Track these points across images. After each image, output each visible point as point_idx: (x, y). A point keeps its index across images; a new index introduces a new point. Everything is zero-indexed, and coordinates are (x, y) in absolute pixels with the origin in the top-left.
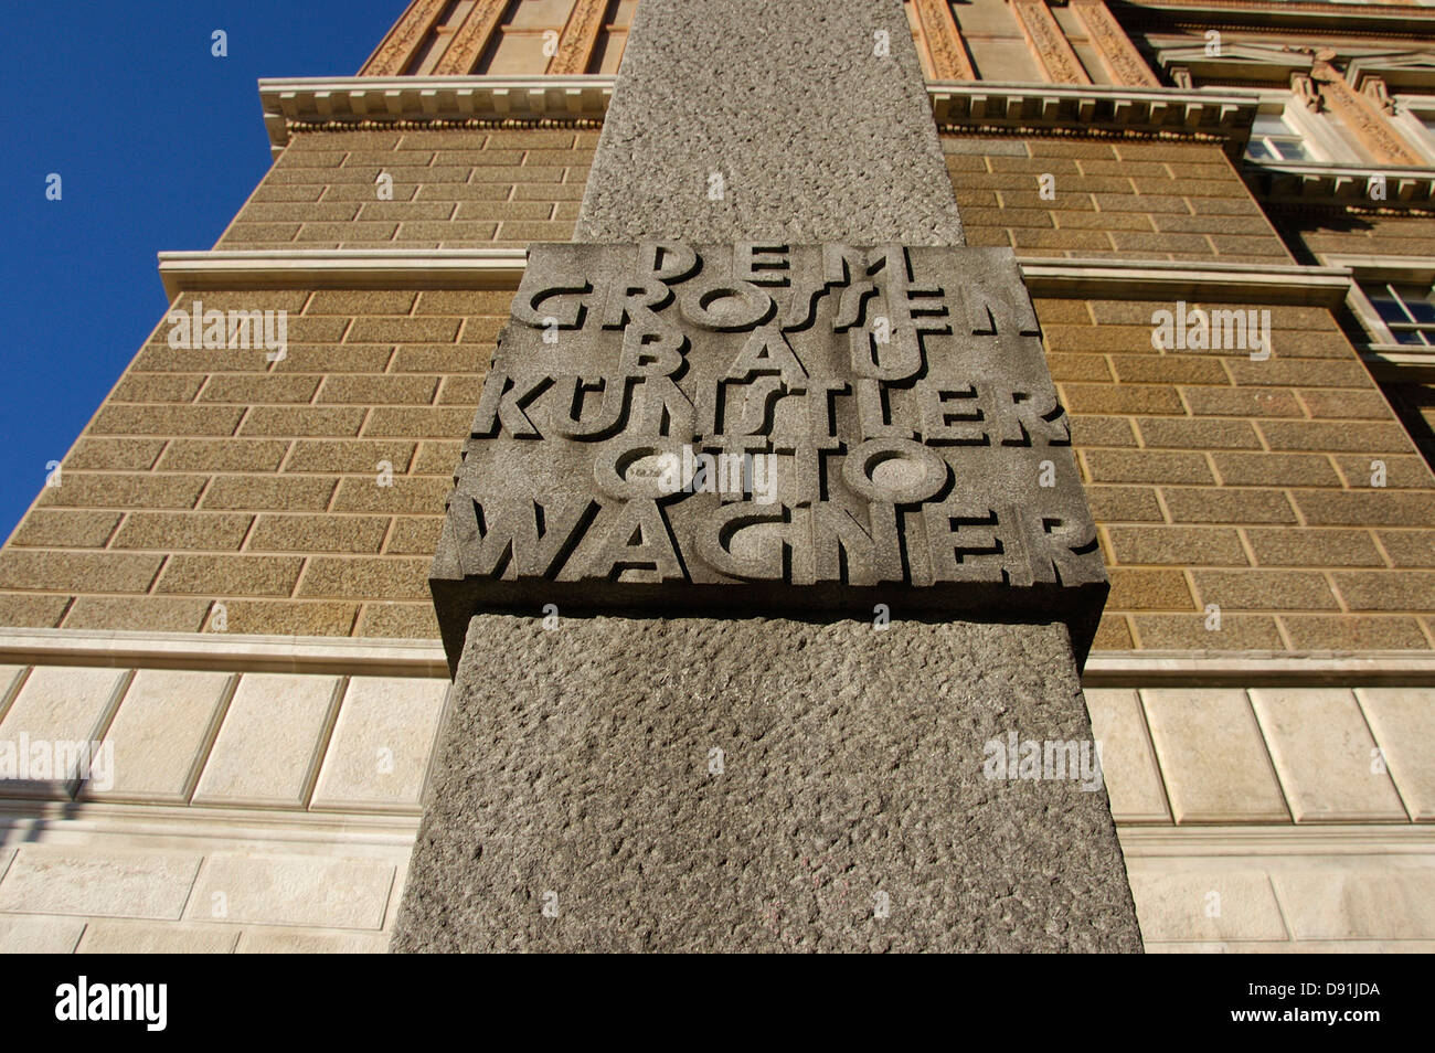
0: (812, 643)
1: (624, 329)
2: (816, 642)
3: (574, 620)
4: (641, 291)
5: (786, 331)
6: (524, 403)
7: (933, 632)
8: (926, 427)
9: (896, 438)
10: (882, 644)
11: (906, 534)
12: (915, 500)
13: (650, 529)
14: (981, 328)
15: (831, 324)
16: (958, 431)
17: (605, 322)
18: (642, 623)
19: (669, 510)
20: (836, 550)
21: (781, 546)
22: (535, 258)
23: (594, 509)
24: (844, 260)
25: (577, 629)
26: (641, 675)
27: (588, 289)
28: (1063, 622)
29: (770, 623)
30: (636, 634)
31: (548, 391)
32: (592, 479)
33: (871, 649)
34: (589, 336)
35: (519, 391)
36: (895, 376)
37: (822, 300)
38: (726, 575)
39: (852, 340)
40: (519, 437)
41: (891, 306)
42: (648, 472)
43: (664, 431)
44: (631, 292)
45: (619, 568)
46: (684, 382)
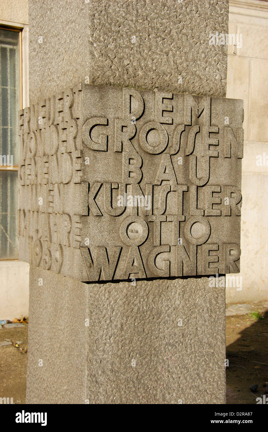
0: (170, 287)
1: (122, 153)
4: (126, 127)
6: (95, 196)
9: (199, 215)
11: (197, 255)
12: (201, 243)
13: (137, 259)
15: (185, 152)
16: (215, 212)
17: (116, 148)
20: (182, 264)
21: (169, 264)
23: (121, 250)
24: (191, 109)
25: (115, 287)
26: (132, 302)
27: (108, 123)
30: (130, 287)
31: (101, 190)
32: (119, 235)
33: (183, 288)
34: (111, 157)
35: (94, 192)
36: (201, 184)
37: (182, 135)
39: (190, 163)
40: (96, 216)
41: (203, 140)
42: (134, 231)
43: (138, 213)
44: (123, 128)
45: (130, 274)
46: (142, 184)
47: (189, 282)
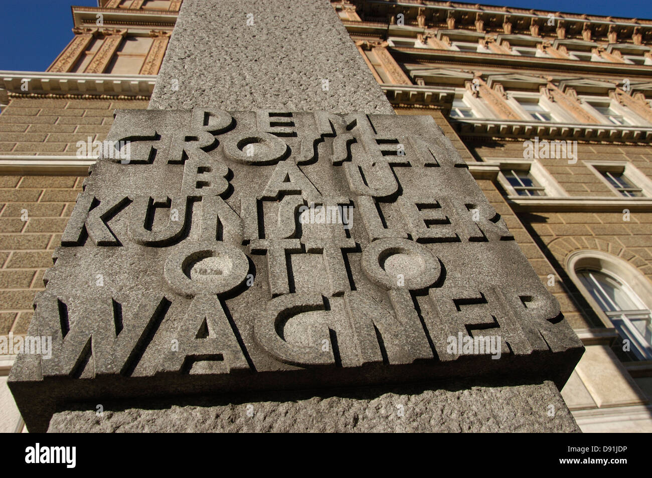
0: (363, 419)
1: (183, 163)
2: (366, 417)
3: (150, 412)
4: (195, 139)
5: (300, 164)
6: (107, 217)
7: (458, 398)
8: (415, 229)
9: (396, 238)
10: (421, 414)
11: (423, 315)
12: (423, 286)
13: (215, 322)
14: (430, 162)
15: (330, 160)
16: (437, 232)
17: (170, 158)
18: (213, 410)
19: (229, 303)
20: (373, 333)
21: (328, 332)
22: (120, 118)
23: (165, 305)
24: (330, 121)
25: (154, 421)
27: (157, 137)
28: (551, 380)
29: (325, 403)
30: (208, 422)
31: (127, 208)
32: (163, 278)
33: (414, 421)
34: (158, 169)
35: (103, 208)
36: (383, 194)
37: (320, 146)
38: (286, 362)
39: (347, 170)
40: (102, 244)
41: (367, 149)
42: (209, 271)
43: (219, 237)
44: (188, 139)
45: (190, 361)
46: (231, 200)
47: (432, 404)
